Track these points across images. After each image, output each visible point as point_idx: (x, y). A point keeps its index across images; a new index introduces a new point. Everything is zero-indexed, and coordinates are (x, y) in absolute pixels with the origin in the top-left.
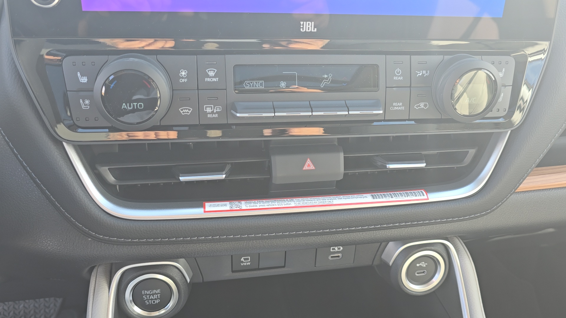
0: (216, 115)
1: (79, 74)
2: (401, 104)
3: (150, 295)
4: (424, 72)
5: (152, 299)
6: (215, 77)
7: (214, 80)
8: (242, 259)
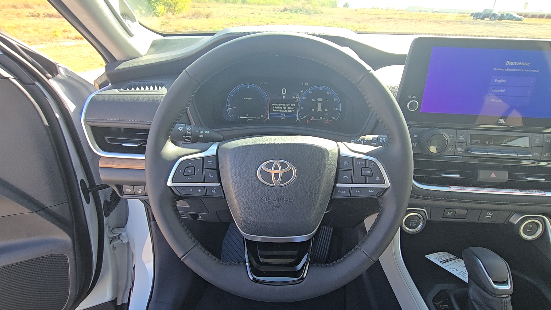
0: (461, 152)
1: (414, 134)
2: (538, 153)
3: (412, 222)
4: (549, 141)
5: (413, 224)
6: (463, 138)
7: (462, 139)
8: (448, 213)
